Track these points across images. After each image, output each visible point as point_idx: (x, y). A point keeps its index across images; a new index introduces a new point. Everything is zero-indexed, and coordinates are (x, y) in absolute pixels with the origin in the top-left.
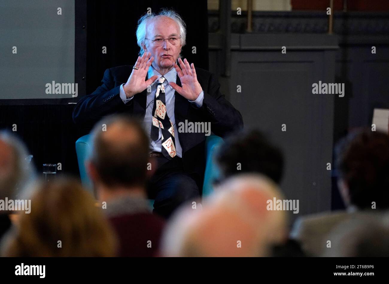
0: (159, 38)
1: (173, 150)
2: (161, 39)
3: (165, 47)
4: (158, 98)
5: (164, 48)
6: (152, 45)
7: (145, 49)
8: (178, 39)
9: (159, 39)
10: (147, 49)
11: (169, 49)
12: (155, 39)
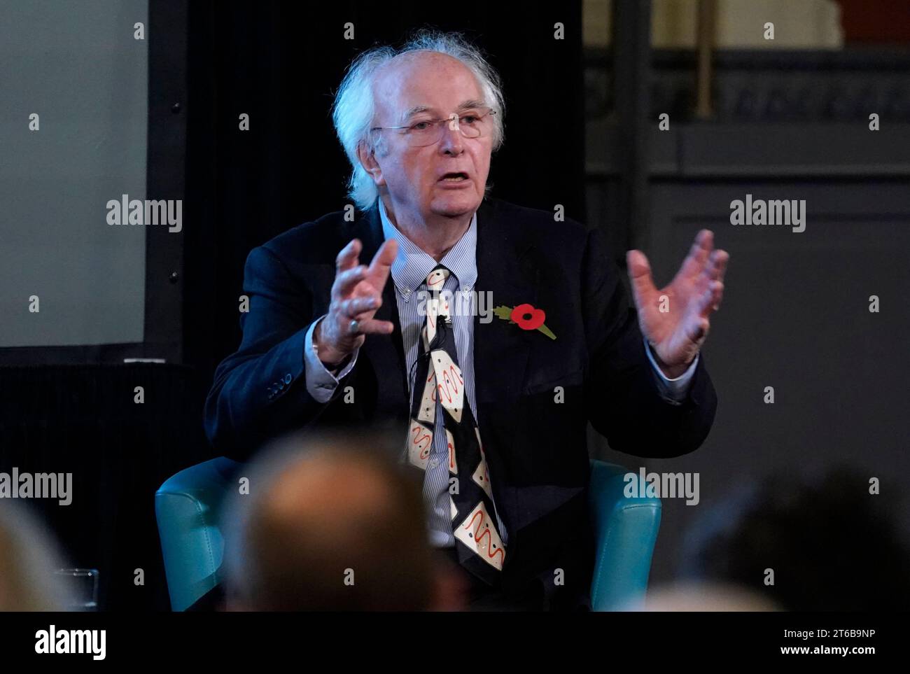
0: (425, 117)
1: (494, 546)
2: (430, 123)
3: (449, 146)
4: (436, 345)
5: (444, 148)
6: (402, 144)
7: (371, 167)
8: (485, 119)
9: (421, 125)
10: (377, 164)
11: (463, 152)
12: (408, 124)
